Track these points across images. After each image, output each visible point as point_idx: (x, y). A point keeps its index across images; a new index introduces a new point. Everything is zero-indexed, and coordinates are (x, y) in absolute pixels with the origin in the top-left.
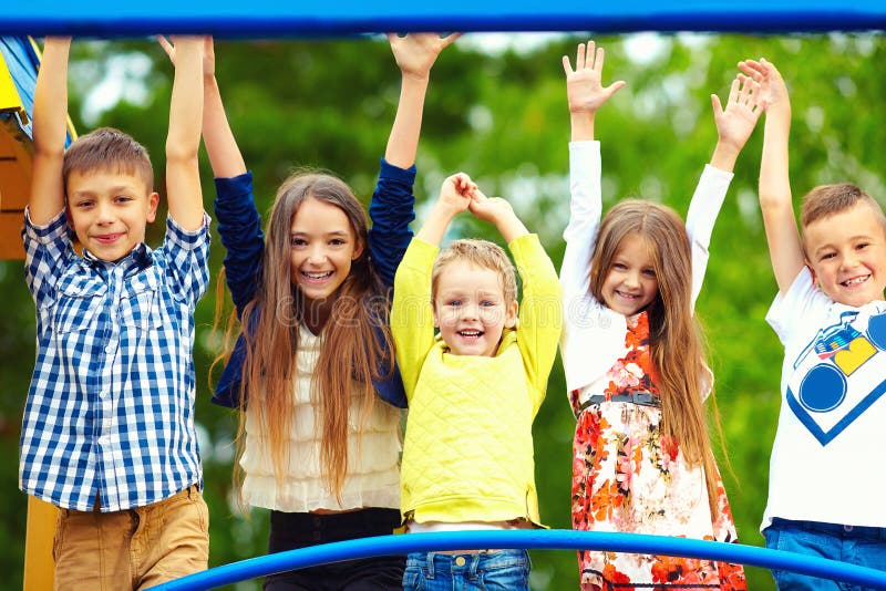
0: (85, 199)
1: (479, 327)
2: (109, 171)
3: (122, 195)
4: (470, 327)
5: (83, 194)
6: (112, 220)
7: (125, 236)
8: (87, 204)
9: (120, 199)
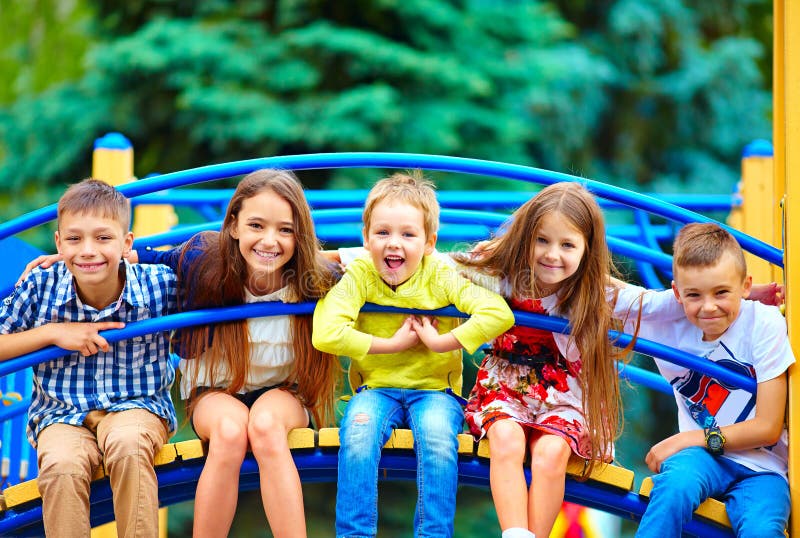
0: (73, 235)
1: (400, 254)
2: (96, 215)
3: (104, 234)
4: (393, 254)
5: (73, 231)
6: (94, 253)
7: (104, 266)
8: (75, 239)
9: (102, 237)
